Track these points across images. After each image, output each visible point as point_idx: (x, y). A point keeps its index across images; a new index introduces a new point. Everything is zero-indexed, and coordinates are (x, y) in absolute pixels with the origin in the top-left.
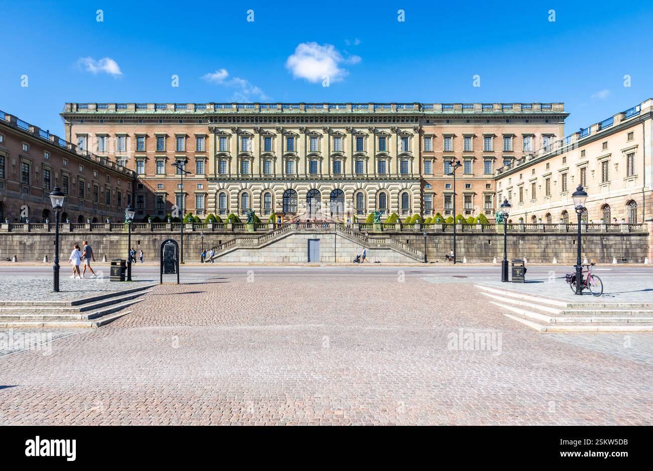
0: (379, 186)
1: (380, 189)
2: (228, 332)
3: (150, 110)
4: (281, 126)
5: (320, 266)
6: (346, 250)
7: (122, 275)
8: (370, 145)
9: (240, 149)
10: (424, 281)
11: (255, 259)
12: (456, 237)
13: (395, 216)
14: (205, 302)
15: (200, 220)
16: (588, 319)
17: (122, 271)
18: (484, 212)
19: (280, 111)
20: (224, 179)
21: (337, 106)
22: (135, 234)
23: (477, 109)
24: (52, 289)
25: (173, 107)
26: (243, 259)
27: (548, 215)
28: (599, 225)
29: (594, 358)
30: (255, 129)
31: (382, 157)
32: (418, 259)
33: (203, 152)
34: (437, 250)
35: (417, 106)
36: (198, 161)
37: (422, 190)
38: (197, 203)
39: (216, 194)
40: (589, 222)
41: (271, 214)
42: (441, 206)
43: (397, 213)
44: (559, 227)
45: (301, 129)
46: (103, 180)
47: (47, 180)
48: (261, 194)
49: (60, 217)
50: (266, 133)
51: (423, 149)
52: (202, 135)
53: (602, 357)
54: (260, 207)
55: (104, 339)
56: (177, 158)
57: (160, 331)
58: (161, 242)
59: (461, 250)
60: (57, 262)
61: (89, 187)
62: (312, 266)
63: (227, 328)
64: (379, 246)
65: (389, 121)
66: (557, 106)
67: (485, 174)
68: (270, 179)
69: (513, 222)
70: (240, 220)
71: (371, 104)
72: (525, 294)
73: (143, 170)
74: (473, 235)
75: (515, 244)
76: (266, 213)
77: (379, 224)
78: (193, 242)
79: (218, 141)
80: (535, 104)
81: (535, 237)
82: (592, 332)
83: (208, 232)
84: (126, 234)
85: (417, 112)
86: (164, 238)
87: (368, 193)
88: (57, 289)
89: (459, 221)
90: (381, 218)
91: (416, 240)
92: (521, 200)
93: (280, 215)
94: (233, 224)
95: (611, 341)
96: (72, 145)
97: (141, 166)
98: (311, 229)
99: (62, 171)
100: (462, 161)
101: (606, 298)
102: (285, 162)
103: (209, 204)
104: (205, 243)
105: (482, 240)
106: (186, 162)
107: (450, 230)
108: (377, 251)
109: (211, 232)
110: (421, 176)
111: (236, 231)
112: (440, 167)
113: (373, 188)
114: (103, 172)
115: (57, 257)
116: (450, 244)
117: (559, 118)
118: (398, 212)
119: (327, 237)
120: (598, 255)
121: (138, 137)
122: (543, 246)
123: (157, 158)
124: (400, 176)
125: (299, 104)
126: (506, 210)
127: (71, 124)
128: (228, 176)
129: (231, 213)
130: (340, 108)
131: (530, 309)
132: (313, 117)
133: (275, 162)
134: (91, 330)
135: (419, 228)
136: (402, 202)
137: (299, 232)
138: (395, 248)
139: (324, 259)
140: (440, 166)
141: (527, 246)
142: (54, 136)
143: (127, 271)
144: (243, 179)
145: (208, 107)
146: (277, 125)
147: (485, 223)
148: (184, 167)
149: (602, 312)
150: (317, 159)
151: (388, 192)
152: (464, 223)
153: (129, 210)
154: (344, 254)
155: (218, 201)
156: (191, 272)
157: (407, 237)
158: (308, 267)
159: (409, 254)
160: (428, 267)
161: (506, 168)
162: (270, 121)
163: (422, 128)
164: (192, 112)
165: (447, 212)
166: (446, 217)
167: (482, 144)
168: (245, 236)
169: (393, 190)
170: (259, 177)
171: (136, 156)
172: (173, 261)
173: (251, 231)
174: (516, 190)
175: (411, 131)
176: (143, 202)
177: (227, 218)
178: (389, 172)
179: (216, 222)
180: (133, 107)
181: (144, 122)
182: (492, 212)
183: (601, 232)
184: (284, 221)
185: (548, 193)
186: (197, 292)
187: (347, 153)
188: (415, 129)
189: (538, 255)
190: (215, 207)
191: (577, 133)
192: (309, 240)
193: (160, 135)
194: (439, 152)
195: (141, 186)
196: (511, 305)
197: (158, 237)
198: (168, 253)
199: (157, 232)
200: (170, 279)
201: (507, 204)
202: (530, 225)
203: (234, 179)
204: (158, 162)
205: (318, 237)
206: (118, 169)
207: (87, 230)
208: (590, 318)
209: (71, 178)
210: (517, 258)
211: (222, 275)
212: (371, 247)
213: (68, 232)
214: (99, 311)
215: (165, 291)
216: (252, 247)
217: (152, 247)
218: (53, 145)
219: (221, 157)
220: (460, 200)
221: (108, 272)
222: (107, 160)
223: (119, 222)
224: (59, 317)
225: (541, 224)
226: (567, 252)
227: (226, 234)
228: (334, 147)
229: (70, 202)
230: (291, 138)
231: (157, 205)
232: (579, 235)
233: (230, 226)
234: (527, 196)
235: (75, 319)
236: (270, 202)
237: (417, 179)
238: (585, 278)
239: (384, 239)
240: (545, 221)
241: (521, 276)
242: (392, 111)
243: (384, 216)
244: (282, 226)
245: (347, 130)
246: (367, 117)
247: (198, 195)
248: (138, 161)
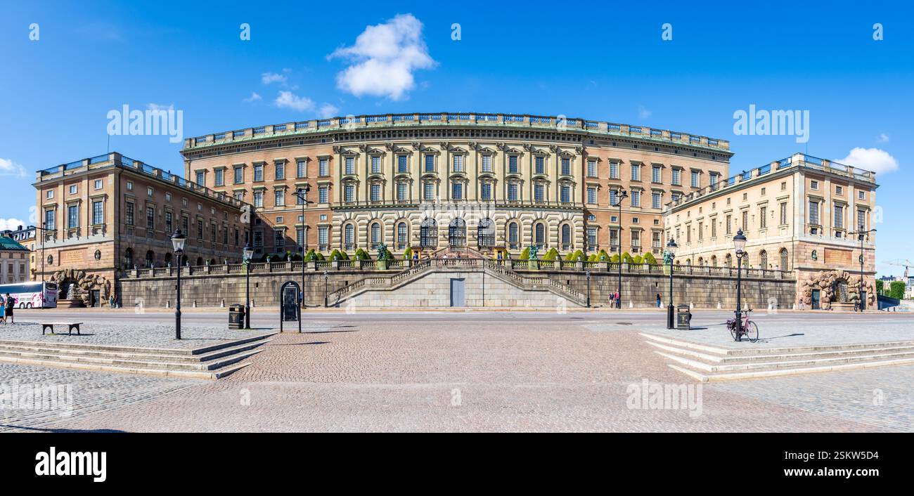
0: (536, 216)
1: (538, 219)
2: (357, 391)
3: (269, 134)
4: (419, 141)
5: (464, 311)
6: (496, 291)
7: (240, 322)
8: (525, 165)
9: (370, 171)
10: (585, 329)
11: (388, 303)
12: (622, 278)
13: (554, 252)
14: (330, 354)
15: (323, 258)
16: (745, 366)
17: (241, 318)
18: (652, 250)
19: (417, 123)
20: (352, 208)
21: (486, 117)
22: (253, 276)
23: (645, 134)
24: (174, 336)
25: (293, 126)
26: (373, 303)
27: (714, 257)
28: (757, 270)
29: (748, 405)
30: (387, 146)
31: (539, 180)
32: (580, 303)
33: (327, 177)
34: (601, 293)
35: (580, 122)
36: (321, 187)
37: (585, 222)
38: (320, 237)
39: (341, 226)
40: (750, 267)
41: (406, 248)
42: (606, 242)
43: (556, 249)
44: (723, 271)
45: (442, 145)
46: (221, 217)
47: (169, 223)
48: (394, 224)
49: (181, 261)
50: (400, 150)
51: (586, 174)
52: (326, 157)
53: (756, 403)
54: (394, 240)
55: (224, 392)
56: (297, 185)
57: (281, 387)
58: (281, 285)
59: (627, 293)
60: (179, 308)
61: (207, 226)
62: (455, 311)
63: (357, 386)
64: (535, 287)
65: (548, 138)
66: (723, 144)
67: (653, 208)
68: (405, 206)
69: (681, 264)
70: (369, 256)
71: (527, 116)
72: (689, 342)
73: (260, 203)
74: (639, 276)
75: (682, 287)
76: (400, 247)
77: (536, 260)
78: (316, 284)
79: (344, 162)
80: (703, 137)
81: (702, 281)
82: (748, 379)
83: (333, 271)
84: (244, 276)
85: (580, 130)
86: (284, 279)
87: (522, 223)
88: (179, 337)
89: (625, 260)
90: (537, 253)
91: (578, 280)
92: (689, 240)
93: (418, 250)
94: (361, 261)
95: (764, 387)
96: (192, 182)
97: (259, 198)
98: (455, 266)
99: (182, 212)
100: (629, 191)
101: (761, 344)
102: (423, 184)
103: (334, 239)
104: (330, 285)
105: (649, 282)
106: (308, 190)
107: (614, 270)
108: (533, 293)
109: (336, 271)
110: (584, 206)
111: (365, 269)
112: (605, 197)
113: (528, 218)
114: (221, 208)
115: (179, 303)
116: (616, 286)
117: (724, 156)
118: (558, 247)
119: (473, 275)
120: (757, 300)
121: (256, 165)
122: (708, 290)
123: (275, 187)
124: (560, 204)
125: (440, 114)
126: (672, 249)
127: (190, 161)
128: (356, 204)
129: (358, 248)
130: (490, 119)
131: (693, 358)
132: (457, 130)
133: (411, 185)
134: (211, 382)
135: (582, 266)
136: (563, 235)
137: (439, 270)
138: (554, 289)
139: (469, 303)
140: (605, 195)
141: (694, 290)
142: (175, 176)
143: (245, 317)
144: (373, 207)
145: (332, 123)
146: (414, 140)
147: (653, 264)
148: (305, 196)
149: (757, 358)
150: (462, 181)
151: (546, 223)
152: (631, 263)
153: (247, 249)
154: (493, 297)
155: (343, 234)
156: (314, 319)
157: (568, 277)
158: (450, 312)
159: (569, 296)
160: (591, 312)
161: (674, 203)
162: (405, 135)
163: (586, 150)
164: (314, 130)
165: (613, 249)
166: (611, 255)
167: (650, 174)
168: (375, 276)
169: (553, 220)
170: (392, 203)
171: (254, 187)
172: (294, 306)
173: (382, 269)
174: (684, 228)
175: (573, 151)
176: (261, 239)
177: (354, 254)
178: (548, 199)
179: (342, 259)
180: (251, 132)
181: (263, 147)
182: (660, 250)
183: (759, 278)
184: (422, 256)
185: (714, 234)
186: (321, 343)
187: (498, 175)
188: (577, 150)
189: (704, 299)
190: (341, 241)
191: (740, 175)
192: (452, 280)
193: (278, 160)
194: (604, 178)
195: (259, 221)
196: (674, 354)
197: (277, 279)
198: (288, 297)
199: (277, 273)
200: (291, 326)
201: (672, 244)
202: (697, 267)
203: (362, 207)
204: (277, 193)
205: (463, 276)
206: (236, 204)
207: (206, 273)
208: (747, 365)
209: (190, 219)
210: (684, 303)
211: (349, 322)
212: (526, 288)
213: (188, 275)
214: (219, 361)
215: (285, 341)
216: (383, 289)
217: (271, 290)
218: (174, 185)
219: (348, 181)
220: (626, 236)
221: (226, 319)
222: (224, 195)
223: (236, 263)
224: (181, 366)
225: (707, 267)
226: (730, 297)
227: (353, 273)
228: (483, 167)
229: (190, 244)
230: (430, 155)
231: (276, 242)
232: (739, 280)
233: (357, 264)
234: (695, 235)
235: (195, 369)
236: (405, 234)
237: (580, 209)
238: (743, 324)
239: (541, 278)
240: (710, 264)
241: (686, 322)
242: (551, 126)
243: (542, 252)
244: (419, 262)
245: (498, 146)
246: (522, 132)
247: (320, 228)
248: (256, 193)
